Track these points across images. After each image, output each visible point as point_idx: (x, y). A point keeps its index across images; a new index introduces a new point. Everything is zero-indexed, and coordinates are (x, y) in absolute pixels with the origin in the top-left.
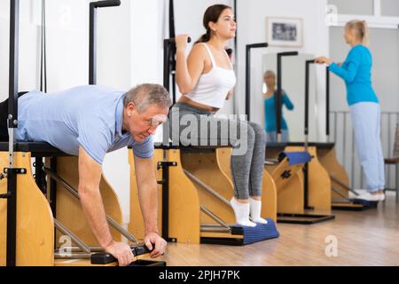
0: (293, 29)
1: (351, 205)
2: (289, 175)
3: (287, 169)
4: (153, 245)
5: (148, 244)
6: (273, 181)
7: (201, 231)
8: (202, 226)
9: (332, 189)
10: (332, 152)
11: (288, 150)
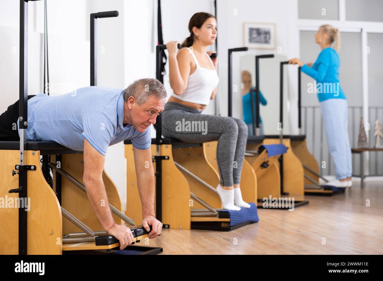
0: (267, 33)
1: (322, 191)
2: (268, 165)
3: (266, 160)
4: (151, 227)
5: (146, 226)
6: (253, 171)
7: (192, 216)
8: (192, 212)
9: (305, 177)
10: (303, 143)
11: (267, 143)
